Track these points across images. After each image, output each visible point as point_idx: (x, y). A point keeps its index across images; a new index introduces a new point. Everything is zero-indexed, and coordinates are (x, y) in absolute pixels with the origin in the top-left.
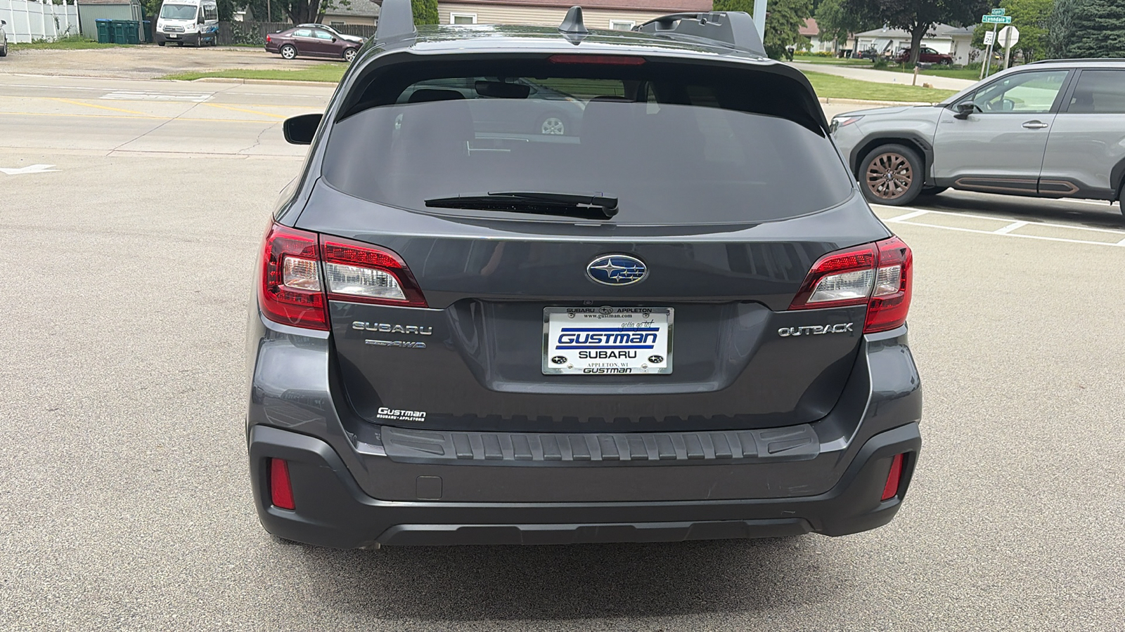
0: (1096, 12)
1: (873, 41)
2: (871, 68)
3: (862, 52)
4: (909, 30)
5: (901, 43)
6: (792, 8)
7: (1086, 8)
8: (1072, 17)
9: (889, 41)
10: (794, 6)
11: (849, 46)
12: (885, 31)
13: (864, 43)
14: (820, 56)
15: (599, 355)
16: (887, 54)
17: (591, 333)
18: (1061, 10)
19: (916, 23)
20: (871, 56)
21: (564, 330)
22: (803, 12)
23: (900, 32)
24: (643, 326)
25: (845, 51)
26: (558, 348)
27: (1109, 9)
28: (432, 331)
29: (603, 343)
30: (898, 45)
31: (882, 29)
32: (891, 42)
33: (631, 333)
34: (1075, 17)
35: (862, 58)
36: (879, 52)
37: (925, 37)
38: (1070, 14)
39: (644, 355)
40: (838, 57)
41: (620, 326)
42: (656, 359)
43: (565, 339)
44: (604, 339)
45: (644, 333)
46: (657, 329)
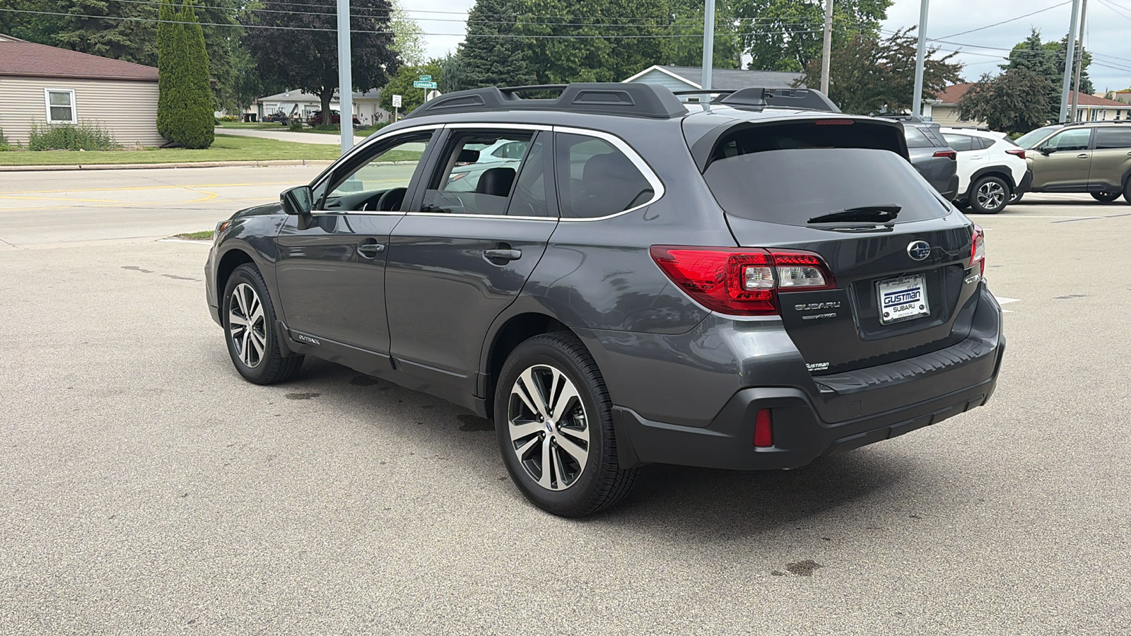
0: (477, 78)
1: (279, 104)
2: (288, 131)
3: (271, 115)
4: (317, 95)
5: (305, 106)
6: (215, 75)
7: (469, 74)
8: (458, 82)
9: (294, 105)
10: (216, 73)
11: (254, 110)
12: (288, 95)
13: (269, 107)
14: (226, 121)
15: (902, 309)
16: (296, 117)
17: (896, 295)
18: (449, 76)
19: (323, 88)
20: (281, 119)
21: (886, 295)
22: (226, 79)
23: (309, 96)
24: (914, 287)
25: (250, 115)
26: (885, 307)
27: (486, 75)
28: (841, 304)
29: (902, 301)
30: (303, 109)
31: (284, 94)
32: (296, 105)
33: (911, 292)
34: (460, 82)
35: (273, 122)
36: (288, 115)
37: (333, 100)
38: (456, 80)
39: (917, 304)
40: (243, 121)
41: (906, 289)
42: (922, 307)
43: (887, 301)
44: (902, 297)
45: (915, 291)
46: (919, 288)
